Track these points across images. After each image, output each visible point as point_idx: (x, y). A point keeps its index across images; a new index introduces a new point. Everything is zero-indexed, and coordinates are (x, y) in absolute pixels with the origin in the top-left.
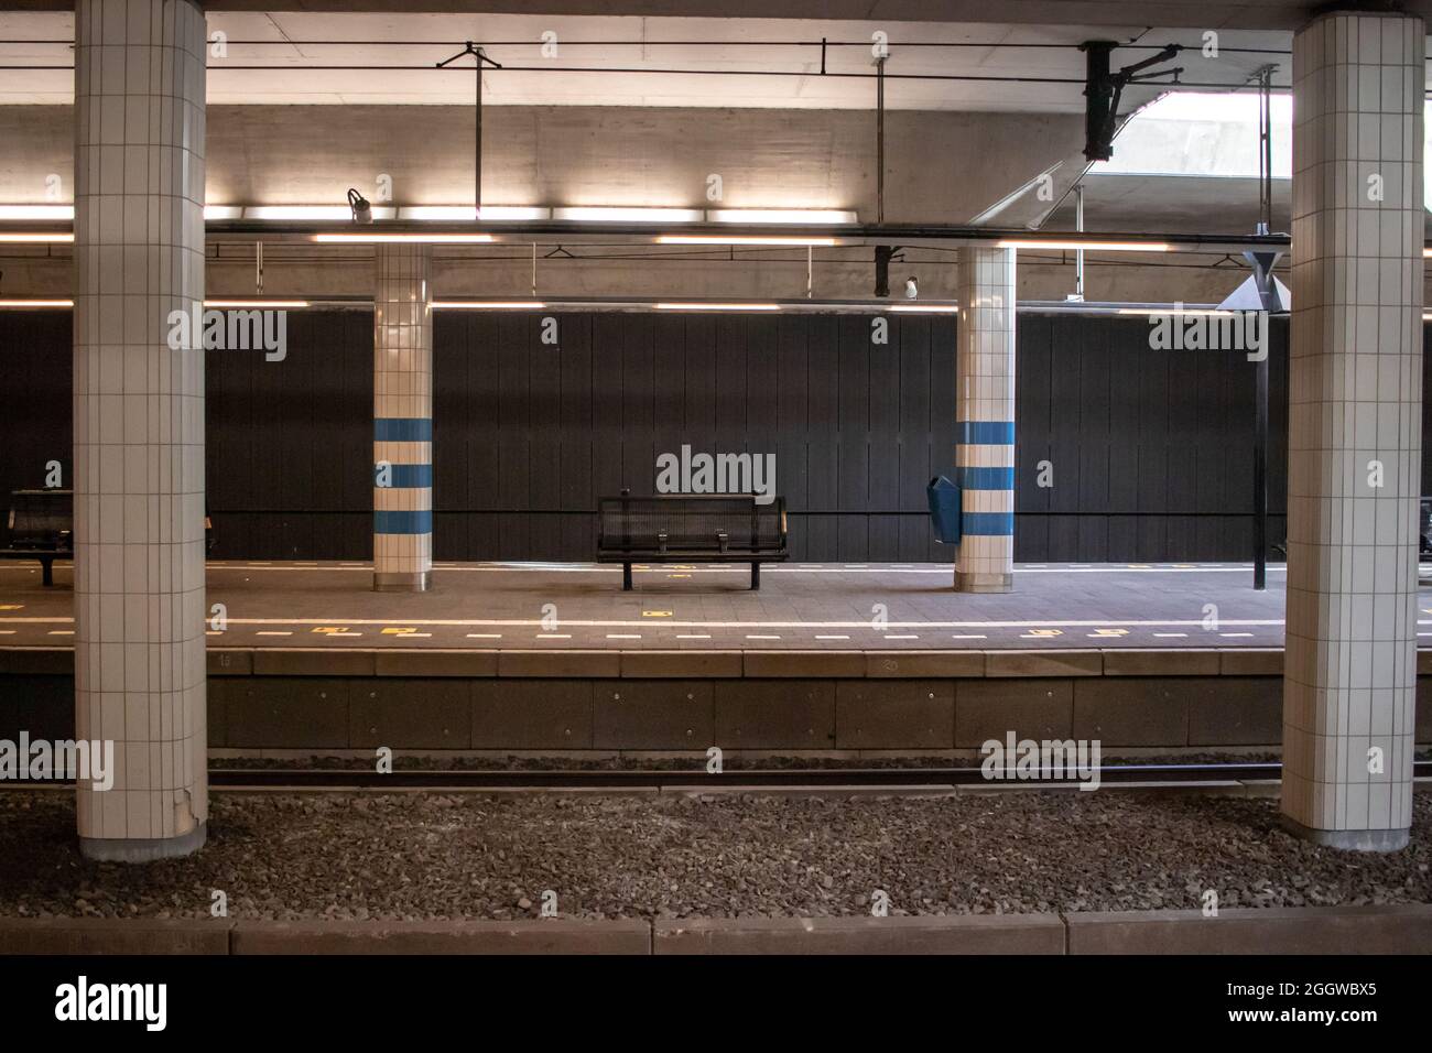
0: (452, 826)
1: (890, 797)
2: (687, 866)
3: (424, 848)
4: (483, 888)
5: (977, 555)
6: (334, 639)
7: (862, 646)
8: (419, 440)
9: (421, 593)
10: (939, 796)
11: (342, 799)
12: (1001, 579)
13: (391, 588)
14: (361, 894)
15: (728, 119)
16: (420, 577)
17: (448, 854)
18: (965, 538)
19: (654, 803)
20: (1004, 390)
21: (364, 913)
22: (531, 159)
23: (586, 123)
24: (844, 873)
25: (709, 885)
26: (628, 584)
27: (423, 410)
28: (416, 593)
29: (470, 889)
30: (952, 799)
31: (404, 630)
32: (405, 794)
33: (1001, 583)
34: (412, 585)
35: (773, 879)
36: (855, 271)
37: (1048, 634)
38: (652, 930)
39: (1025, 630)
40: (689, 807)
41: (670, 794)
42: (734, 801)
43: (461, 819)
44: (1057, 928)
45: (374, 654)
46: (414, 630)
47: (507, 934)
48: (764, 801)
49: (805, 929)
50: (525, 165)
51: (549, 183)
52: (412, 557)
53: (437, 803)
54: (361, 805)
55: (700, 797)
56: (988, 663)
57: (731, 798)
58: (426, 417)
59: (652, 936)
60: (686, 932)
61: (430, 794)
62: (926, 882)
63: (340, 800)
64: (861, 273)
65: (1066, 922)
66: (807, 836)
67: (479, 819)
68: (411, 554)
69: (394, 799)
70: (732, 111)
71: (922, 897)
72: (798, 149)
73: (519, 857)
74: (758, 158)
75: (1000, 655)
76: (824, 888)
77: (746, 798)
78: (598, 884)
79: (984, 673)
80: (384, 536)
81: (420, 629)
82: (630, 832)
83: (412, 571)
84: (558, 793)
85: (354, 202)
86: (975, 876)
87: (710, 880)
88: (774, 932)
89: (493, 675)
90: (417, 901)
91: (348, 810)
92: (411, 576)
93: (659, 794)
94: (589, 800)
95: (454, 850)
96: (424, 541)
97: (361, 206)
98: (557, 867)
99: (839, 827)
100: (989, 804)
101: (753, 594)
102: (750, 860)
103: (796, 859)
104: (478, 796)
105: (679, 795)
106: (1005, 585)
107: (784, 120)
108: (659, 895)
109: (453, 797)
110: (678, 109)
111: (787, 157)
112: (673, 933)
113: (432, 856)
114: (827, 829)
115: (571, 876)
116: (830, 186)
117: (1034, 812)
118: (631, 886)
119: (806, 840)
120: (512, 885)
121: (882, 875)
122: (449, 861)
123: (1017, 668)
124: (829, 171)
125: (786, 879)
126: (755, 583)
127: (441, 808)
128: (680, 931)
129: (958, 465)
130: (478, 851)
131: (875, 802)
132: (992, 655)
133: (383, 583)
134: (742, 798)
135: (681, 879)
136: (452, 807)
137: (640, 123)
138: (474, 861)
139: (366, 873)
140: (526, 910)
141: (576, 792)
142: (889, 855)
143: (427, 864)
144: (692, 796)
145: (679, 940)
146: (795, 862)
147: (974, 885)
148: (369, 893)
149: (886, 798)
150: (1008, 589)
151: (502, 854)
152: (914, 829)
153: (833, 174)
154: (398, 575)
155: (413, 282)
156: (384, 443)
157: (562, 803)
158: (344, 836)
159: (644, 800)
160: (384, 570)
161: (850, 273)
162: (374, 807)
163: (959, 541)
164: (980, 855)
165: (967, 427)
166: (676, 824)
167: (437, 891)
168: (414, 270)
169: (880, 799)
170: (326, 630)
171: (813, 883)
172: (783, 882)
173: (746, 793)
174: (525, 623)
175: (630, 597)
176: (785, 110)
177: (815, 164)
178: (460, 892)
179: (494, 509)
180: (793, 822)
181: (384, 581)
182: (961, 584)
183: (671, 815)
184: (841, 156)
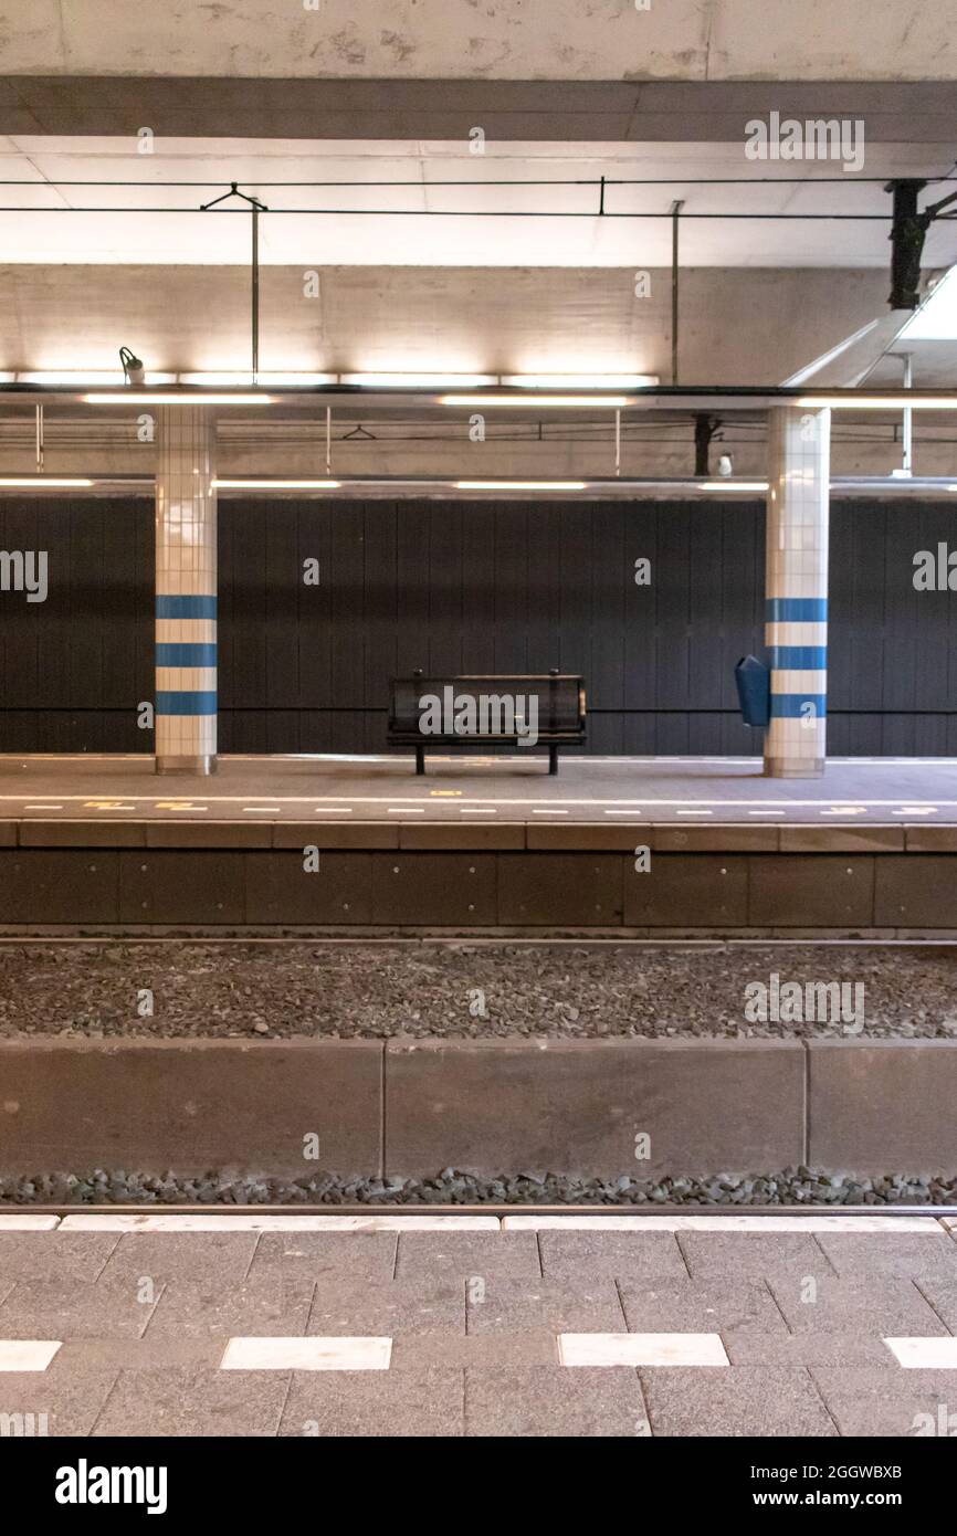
0: (203, 970)
1: (659, 951)
2: (433, 1000)
3: (171, 986)
4: (224, 1017)
5: (786, 738)
6: (105, 811)
7: (652, 820)
8: (202, 617)
9: (205, 776)
10: (707, 951)
11: (95, 949)
12: (813, 763)
13: (173, 772)
14: (99, 1022)
15: (522, 279)
16: (204, 761)
17: (194, 990)
18: (775, 721)
19: (414, 954)
20: (816, 566)
21: (100, 1034)
22: (316, 323)
23: (374, 284)
24: (592, 1008)
25: (452, 1015)
26: (420, 769)
27: (206, 587)
28: (200, 776)
29: (209, 1018)
30: (721, 953)
31: (179, 805)
32: (161, 944)
33: (813, 768)
34: (195, 769)
35: (517, 1011)
36: (673, 455)
37: (852, 811)
38: (385, 1048)
39: (828, 808)
40: (449, 957)
41: (431, 946)
42: (496, 952)
43: (214, 965)
44: (799, 1051)
45: (145, 824)
46: (190, 804)
47: (239, 1049)
48: (527, 952)
49: (538, 1048)
50: (312, 329)
51: (336, 348)
52: (195, 738)
53: (192, 952)
54: (114, 954)
55: (461, 948)
56: (783, 836)
57: (493, 950)
58: (210, 594)
59: (384, 1052)
60: (418, 1049)
61: (185, 944)
62: (674, 1015)
63: (92, 950)
64: (681, 456)
65: (807, 1046)
66: (563, 979)
67: (231, 964)
68: (195, 736)
69: (148, 949)
70: (526, 270)
71: (667, 1026)
72: (596, 311)
73: (264, 993)
74: (555, 320)
75: (796, 829)
76: (570, 1020)
77: (508, 950)
78: (340, 1013)
79: (779, 847)
80: (166, 717)
81: (196, 804)
82: (384, 974)
83: (196, 754)
84: (315, 944)
85: (126, 361)
86: (725, 1012)
87: (453, 1010)
88: (507, 1051)
89: (268, 846)
90: (154, 1027)
91: (99, 958)
92: (194, 759)
93: (420, 946)
94: (348, 951)
95: (201, 987)
96: (207, 724)
97: (133, 365)
98: (301, 1000)
99: (598, 973)
100: (755, 957)
101: (551, 778)
102: (498, 995)
103: (545, 995)
104: (235, 946)
105: (440, 946)
106: (817, 770)
107: (581, 279)
108: (399, 1022)
109: (209, 948)
110: (469, 268)
111: (584, 319)
112: (405, 1050)
113: (177, 993)
114: (585, 974)
115: (314, 1007)
116: (631, 350)
117: (804, 964)
118: (372, 1016)
119: (561, 982)
120: (254, 1014)
121: (631, 1010)
122: (194, 996)
123: (814, 842)
124: (629, 333)
125: (532, 1012)
126: (553, 769)
127: (195, 957)
128: (412, 1048)
129: (767, 644)
130: (224, 988)
131: (641, 954)
132: (787, 829)
133: (165, 766)
134: (504, 949)
135: (423, 1009)
136: (207, 956)
137: (431, 284)
138: (219, 997)
139: (107, 1004)
140: (263, 1034)
141: (334, 943)
142: (641, 994)
143: (171, 999)
144: (454, 948)
145: (411, 1056)
146: (544, 999)
147: (722, 1018)
148: (106, 1020)
149: (653, 951)
150: (819, 774)
151: (248, 991)
152: (673, 973)
153: (634, 337)
154: (181, 758)
155: (196, 454)
156: (166, 621)
157: (320, 953)
158: (91, 977)
159: (404, 951)
160: (166, 753)
161: (669, 456)
162: (127, 957)
163: (767, 724)
164: (735, 995)
165: (776, 604)
166: (431, 970)
167: (176, 1020)
168: (196, 441)
169: (645, 952)
170: (98, 804)
171: (559, 1016)
172: (528, 1014)
173: (508, 945)
174: (307, 799)
175: (421, 780)
176: (582, 269)
177: (616, 326)
178: (199, 1019)
179: (293, 706)
180: (551, 968)
181: (166, 764)
182: (770, 770)
183: (431, 964)
184: (641, 317)
